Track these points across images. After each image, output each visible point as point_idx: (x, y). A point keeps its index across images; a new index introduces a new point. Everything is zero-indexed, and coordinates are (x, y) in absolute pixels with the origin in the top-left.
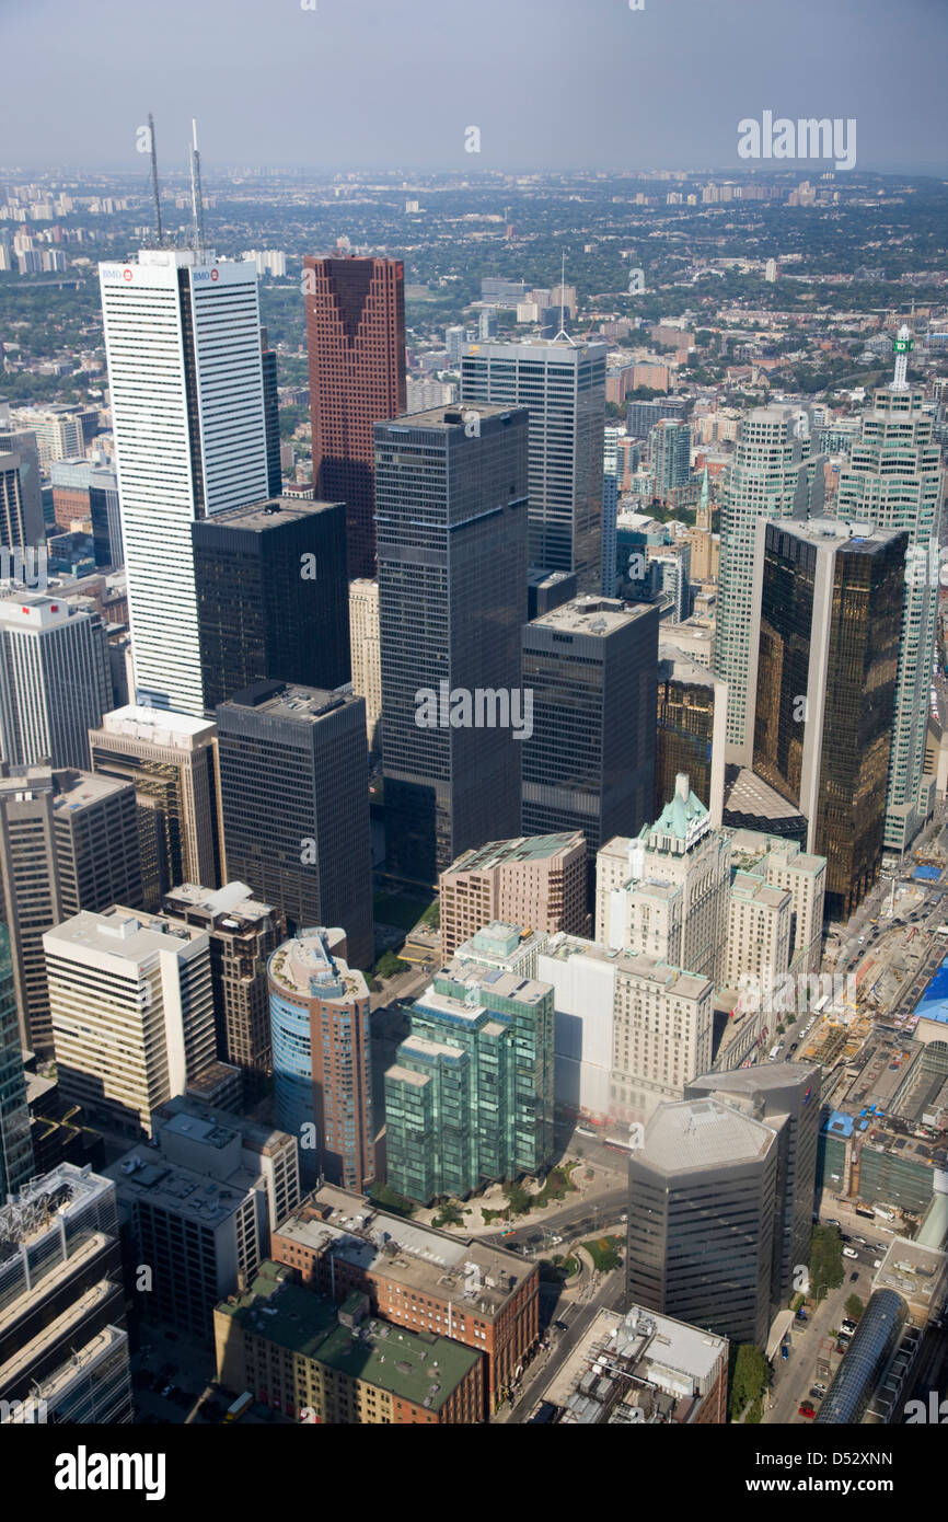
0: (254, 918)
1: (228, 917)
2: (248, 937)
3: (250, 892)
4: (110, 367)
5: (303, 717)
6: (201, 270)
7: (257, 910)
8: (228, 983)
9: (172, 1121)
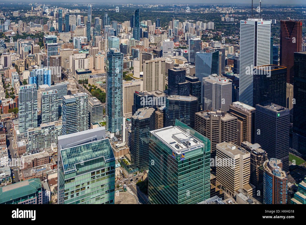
0: (261, 153)
1: (255, 151)
2: (259, 156)
3: (260, 146)
4: (241, 38)
5: (275, 111)
6: (259, 22)
7: (262, 151)
8: (254, 166)
9: (239, 194)
